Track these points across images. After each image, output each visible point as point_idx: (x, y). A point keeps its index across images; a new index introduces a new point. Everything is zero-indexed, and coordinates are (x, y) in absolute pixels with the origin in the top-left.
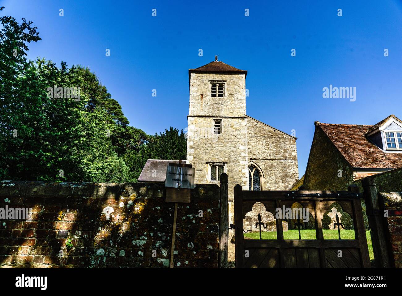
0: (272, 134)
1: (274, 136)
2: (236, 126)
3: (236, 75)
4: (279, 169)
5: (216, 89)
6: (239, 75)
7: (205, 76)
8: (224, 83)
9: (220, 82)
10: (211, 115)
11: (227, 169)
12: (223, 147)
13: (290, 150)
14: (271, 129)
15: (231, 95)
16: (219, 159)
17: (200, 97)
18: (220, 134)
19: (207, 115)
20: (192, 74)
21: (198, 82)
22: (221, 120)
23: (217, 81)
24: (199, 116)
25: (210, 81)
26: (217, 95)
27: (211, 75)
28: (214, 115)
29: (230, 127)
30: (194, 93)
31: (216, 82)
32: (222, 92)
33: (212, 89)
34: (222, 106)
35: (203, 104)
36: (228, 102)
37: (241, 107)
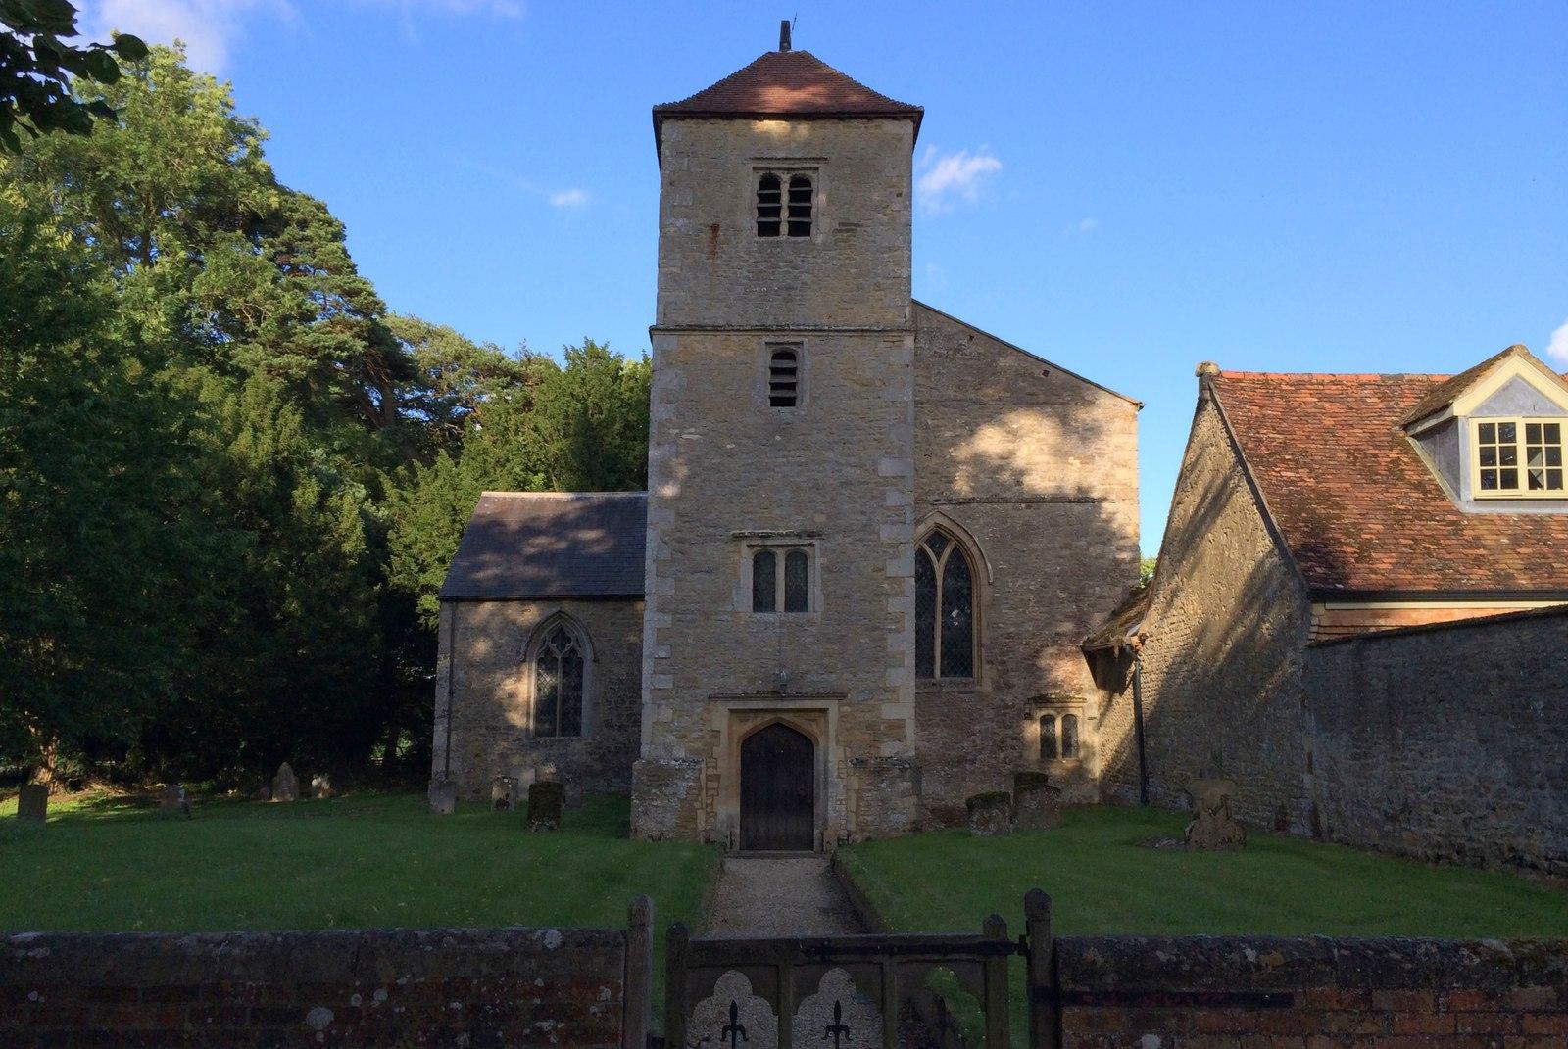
0: (1034, 389)
1: (1041, 398)
2: (866, 372)
4: (1057, 545)
5: (777, 198)
6: (885, 130)
7: (729, 136)
8: (816, 170)
9: (795, 165)
10: (753, 322)
11: (824, 561)
13: (1111, 459)
14: (1027, 364)
15: (847, 228)
16: (788, 520)
17: (706, 236)
18: (792, 409)
19: (736, 321)
20: (667, 127)
21: (696, 168)
22: (800, 344)
23: (785, 159)
24: (700, 328)
25: (750, 159)
26: (784, 228)
27: (758, 133)
28: (770, 322)
29: (839, 376)
30: (680, 222)
31: (780, 165)
32: (806, 212)
33: (762, 198)
34: (805, 277)
35: (720, 274)
36: (833, 257)
37: (889, 282)
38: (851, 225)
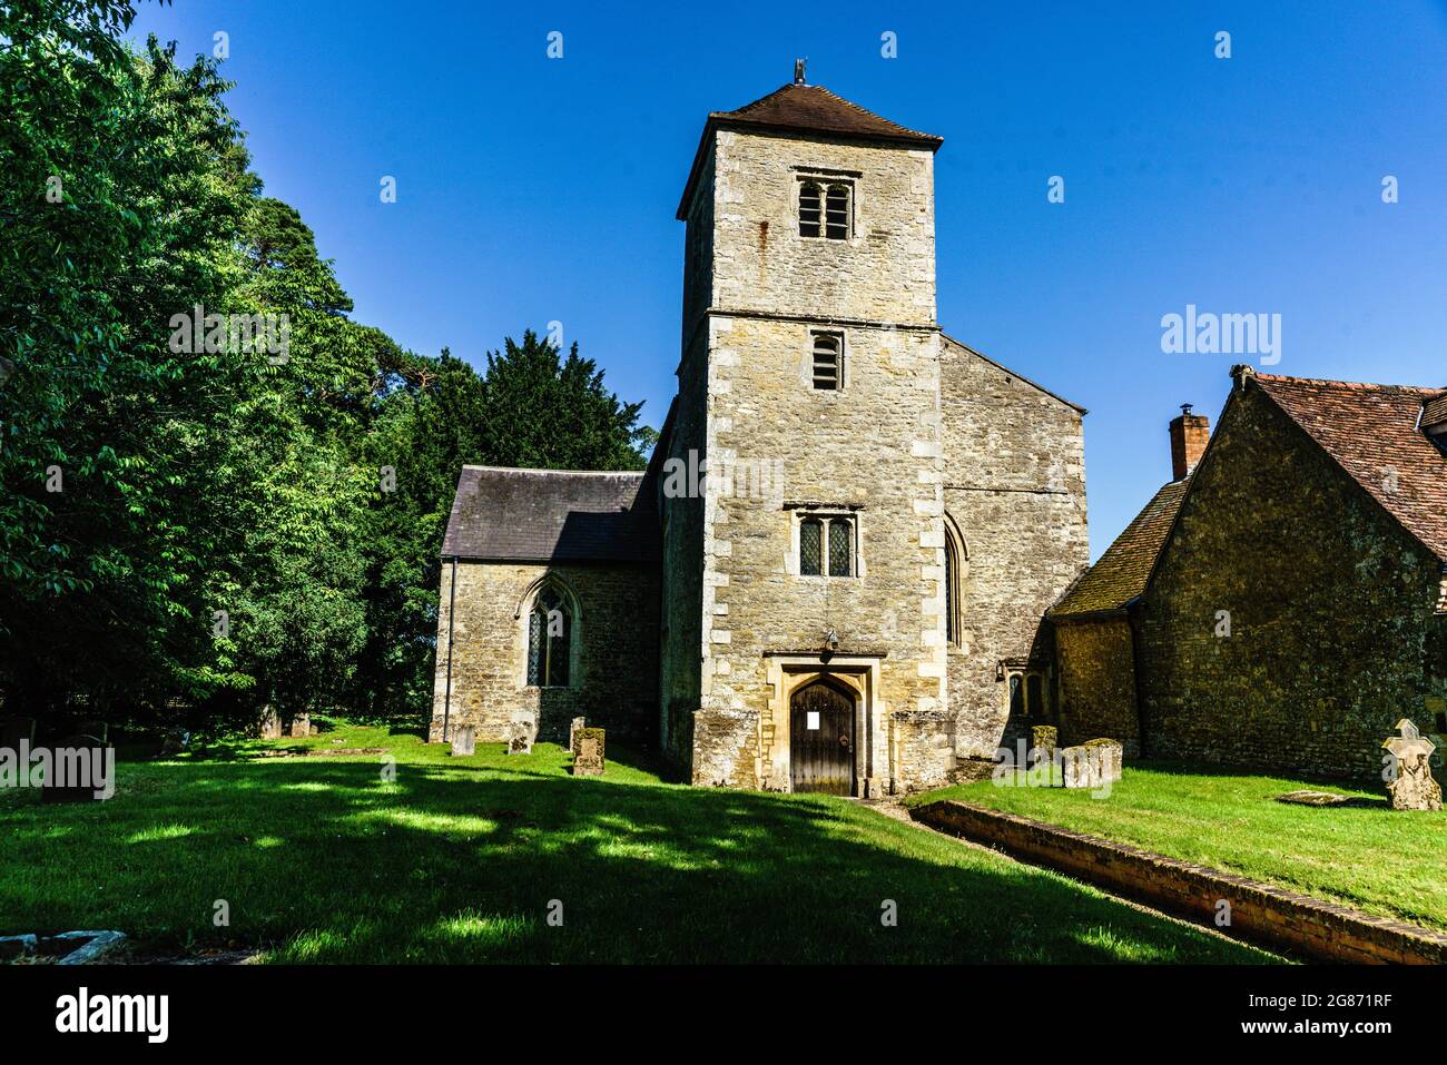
0: (999, 393)
1: (1005, 401)
2: (899, 363)
3: (898, 152)
4: (1022, 527)
5: (816, 204)
6: (911, 153)
7: (776, 147)
8: (852, 183)
9: (833, 177)
10: (800, 312)
12: (848, 442)
13: (1062, 457)
14: (993, 371)
15: (880, 235)
16: (831, 492)
17: (755, 233)
18: (834, 392)
19: (785, 310)
20: (719, 134)
21: (746, 172)
22: (841, 334)
23: (825, 171)
24: (755, 315)
25: (795, 168)
26: (823, 231)
27: (801, 146)
28: (813, 312)
29: (875, 365)
30: (733, 218)
31: (820, 175)
32: (842, 219)
33: (803, 203)
34: (844, 275)
35: (770, 266)
36: (867, 260)
37: (917, 285)
38: (881, 232)
